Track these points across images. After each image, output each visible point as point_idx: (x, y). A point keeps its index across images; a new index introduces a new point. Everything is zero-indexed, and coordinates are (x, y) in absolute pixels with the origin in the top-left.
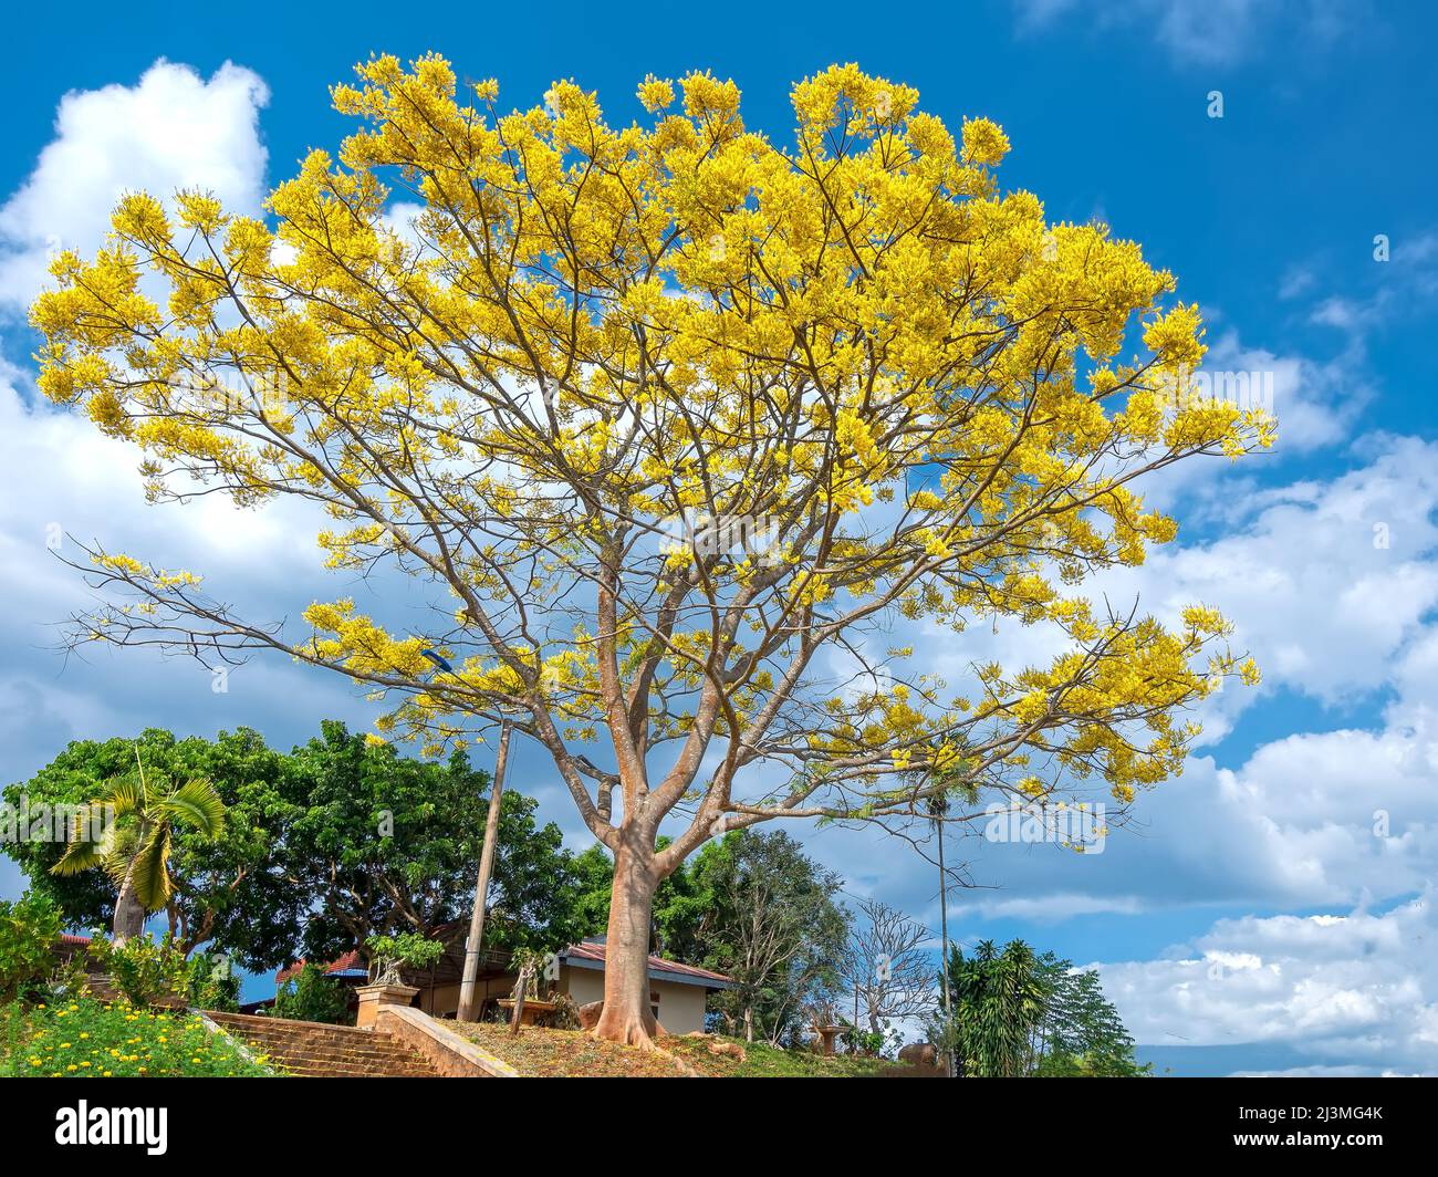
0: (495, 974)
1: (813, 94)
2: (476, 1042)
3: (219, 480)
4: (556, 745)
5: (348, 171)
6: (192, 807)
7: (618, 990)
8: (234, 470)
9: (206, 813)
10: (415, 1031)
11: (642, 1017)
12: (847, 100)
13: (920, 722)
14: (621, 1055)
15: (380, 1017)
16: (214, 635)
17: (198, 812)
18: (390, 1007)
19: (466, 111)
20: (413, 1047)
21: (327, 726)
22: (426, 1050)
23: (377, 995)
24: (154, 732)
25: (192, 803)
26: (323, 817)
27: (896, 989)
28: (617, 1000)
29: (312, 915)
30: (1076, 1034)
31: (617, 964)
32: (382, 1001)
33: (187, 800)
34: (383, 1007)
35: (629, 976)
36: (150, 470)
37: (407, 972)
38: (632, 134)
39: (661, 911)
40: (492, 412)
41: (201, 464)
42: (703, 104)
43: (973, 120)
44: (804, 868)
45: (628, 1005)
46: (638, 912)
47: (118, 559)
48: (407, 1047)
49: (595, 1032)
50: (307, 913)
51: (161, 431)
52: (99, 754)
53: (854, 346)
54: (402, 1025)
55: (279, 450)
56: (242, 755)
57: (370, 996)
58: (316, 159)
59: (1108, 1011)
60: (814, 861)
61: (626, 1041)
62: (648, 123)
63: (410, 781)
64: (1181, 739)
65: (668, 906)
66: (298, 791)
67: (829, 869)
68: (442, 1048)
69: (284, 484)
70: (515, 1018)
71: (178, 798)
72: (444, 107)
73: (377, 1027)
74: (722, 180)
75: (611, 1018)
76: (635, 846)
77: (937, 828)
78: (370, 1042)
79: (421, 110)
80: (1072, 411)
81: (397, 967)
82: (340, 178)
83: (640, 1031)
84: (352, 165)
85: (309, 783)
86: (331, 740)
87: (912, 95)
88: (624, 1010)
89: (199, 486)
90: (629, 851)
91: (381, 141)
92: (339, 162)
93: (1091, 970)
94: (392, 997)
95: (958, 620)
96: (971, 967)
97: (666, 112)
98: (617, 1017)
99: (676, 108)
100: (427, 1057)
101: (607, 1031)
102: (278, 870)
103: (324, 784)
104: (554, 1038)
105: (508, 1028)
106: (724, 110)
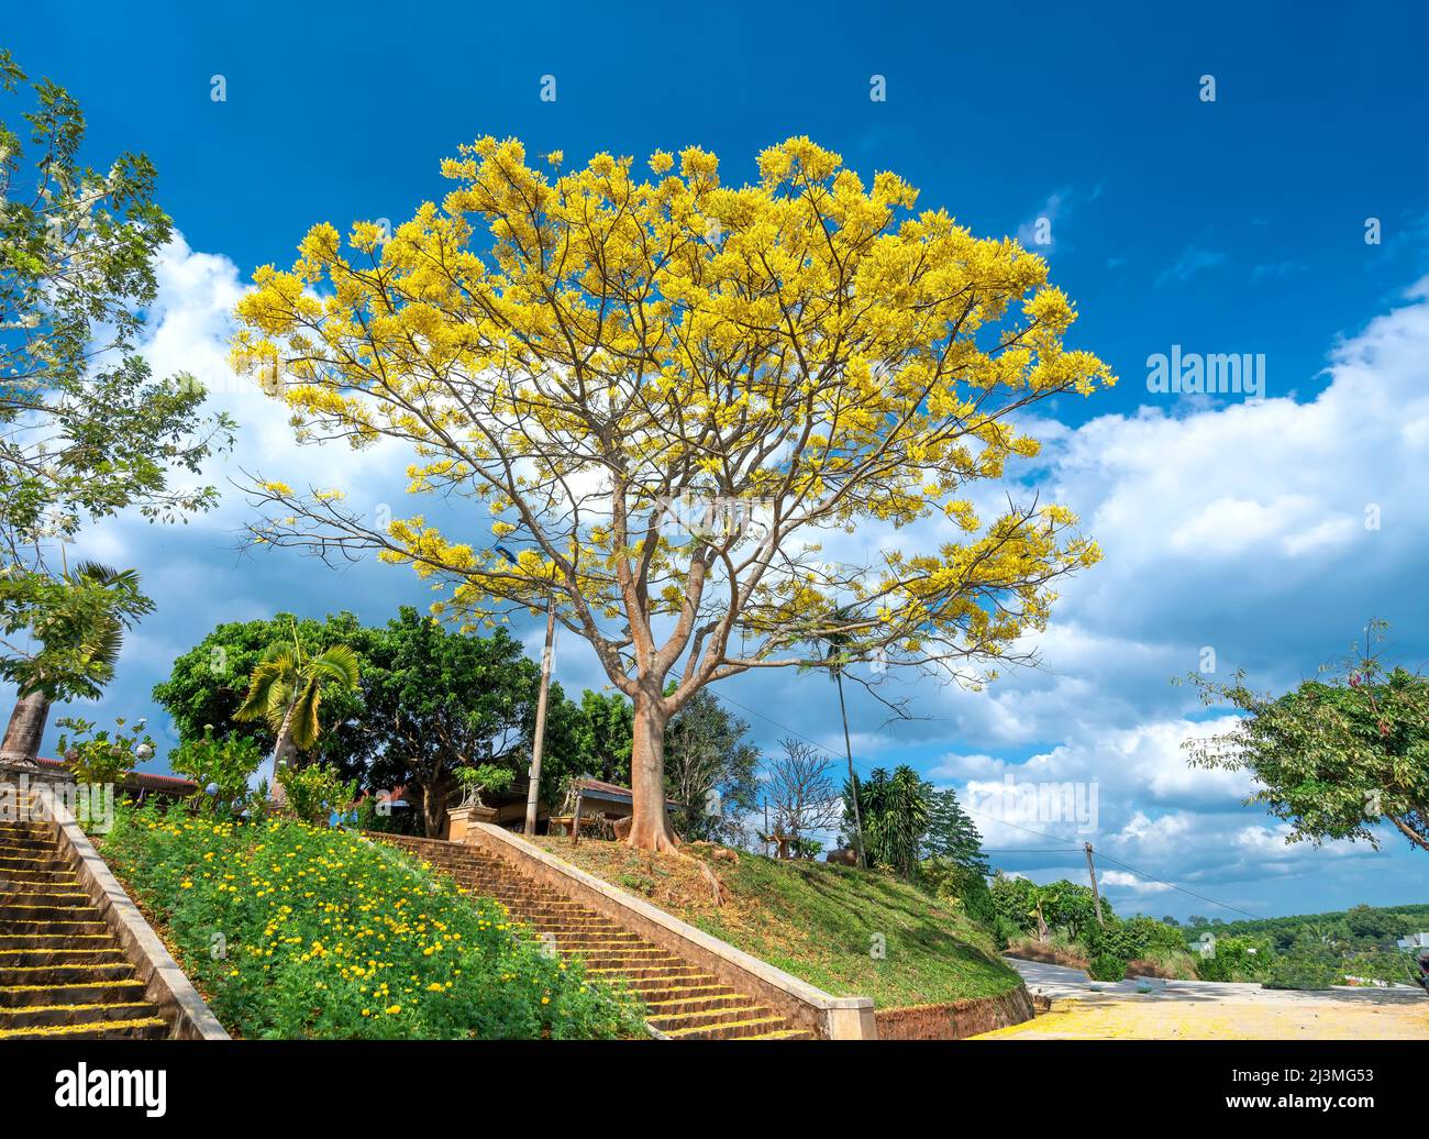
0: (550, 798)
1: (774, 159)
2: (550, 851)
3: (341, 430)
4: (587, 618)
5: (447, 216)
6: (336, 666)
7: (645, 807)
8: (354, 421)
9: (346, 670)
10: (501, 842)
11: (665, 829)
12: (798, 162)
13: (822, 600)
14: (657, 860)
15: (469, 833)
16: (340, 539)
17: (340, 669)
18: (478, 824)
19: (536, 173)
20: (499, 856)
21: (404, 611)
22: (511, 859)
23: (466, 815)
24: (284, 616)
25: (335, 662)
26: (404, 679)
27: (810, 806)
28: (644, 815)
29: (377, 757)
30: (944, 840)
31: (643, 787)
32: (470, 820)
33: (331, 660)
34: (472, 825)
35: (652, 796)
36: (297, 422)
37: (487, 797)
38: (645, 188)
39: (619, 751)
40: (531, 381)
41: (328, 417)
42: (693, 167)
43: (882, 173)
44: (723, 717)
45: (653, 819)
46: (657, 745)
47: (276, 483)
48: (494, 857)
49: (630, 841)
50: (373, 756)
51: (304, 395)
52: (245, 632)
53: (840, 314)
54: (486, 837)
55: (392, 405)
56: (344, 633)
57: (460, 816)
58: (427, 208)
59: (966, 821)
60: (727, 711)
61: (655, 849)
62: (655, 182)
63: (468, 650)
64: (1044, 604)
65: (622, 747)
66: (383, 659)
67: (738, 717)
68: (525, 857)
69: (392, 430)
70: (575, 831)
71: (324, 659)
72: (521, 170)
73: (468, 841)
74: (742, 204)
75: (640, 830)
76: (652, 692)
77: (837, 681)
78: (468, 853)
79: (506, 174)
80: (978, 362)
81: (480, 792)
82: (441, 222)
83: (665, 839)
84: (450, 212)
85: (392, 653)
86: (406, 620)
87: (837, 159)
88: (651, 823)
89: (327, 433)
90: (646, 695)
91: (473, 196)
92: (441, 210)
93: (949, 789)
94: (477, 816)
95: (851, 524)
96: (869, 787)
97: (667, 174)
98: (645, 831)
99: (675, 170)
100: (513, 865)
101: (639, 841)
102: (354, 723)
103: (403, 654)
104: (604, 846)
105: (570, 839)
106: (707, 172)
